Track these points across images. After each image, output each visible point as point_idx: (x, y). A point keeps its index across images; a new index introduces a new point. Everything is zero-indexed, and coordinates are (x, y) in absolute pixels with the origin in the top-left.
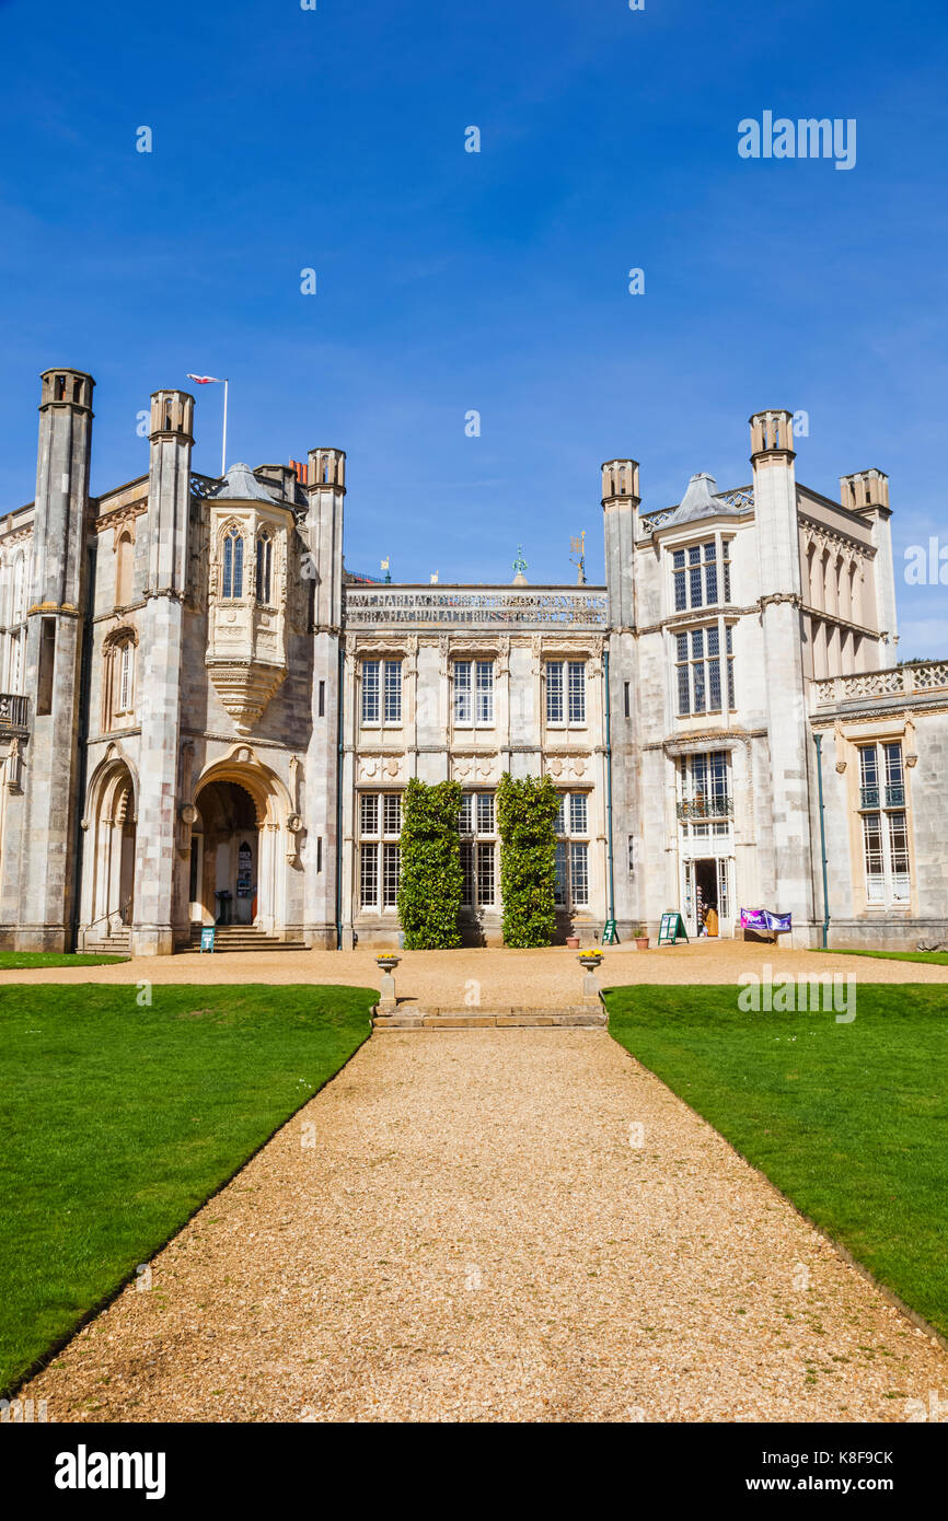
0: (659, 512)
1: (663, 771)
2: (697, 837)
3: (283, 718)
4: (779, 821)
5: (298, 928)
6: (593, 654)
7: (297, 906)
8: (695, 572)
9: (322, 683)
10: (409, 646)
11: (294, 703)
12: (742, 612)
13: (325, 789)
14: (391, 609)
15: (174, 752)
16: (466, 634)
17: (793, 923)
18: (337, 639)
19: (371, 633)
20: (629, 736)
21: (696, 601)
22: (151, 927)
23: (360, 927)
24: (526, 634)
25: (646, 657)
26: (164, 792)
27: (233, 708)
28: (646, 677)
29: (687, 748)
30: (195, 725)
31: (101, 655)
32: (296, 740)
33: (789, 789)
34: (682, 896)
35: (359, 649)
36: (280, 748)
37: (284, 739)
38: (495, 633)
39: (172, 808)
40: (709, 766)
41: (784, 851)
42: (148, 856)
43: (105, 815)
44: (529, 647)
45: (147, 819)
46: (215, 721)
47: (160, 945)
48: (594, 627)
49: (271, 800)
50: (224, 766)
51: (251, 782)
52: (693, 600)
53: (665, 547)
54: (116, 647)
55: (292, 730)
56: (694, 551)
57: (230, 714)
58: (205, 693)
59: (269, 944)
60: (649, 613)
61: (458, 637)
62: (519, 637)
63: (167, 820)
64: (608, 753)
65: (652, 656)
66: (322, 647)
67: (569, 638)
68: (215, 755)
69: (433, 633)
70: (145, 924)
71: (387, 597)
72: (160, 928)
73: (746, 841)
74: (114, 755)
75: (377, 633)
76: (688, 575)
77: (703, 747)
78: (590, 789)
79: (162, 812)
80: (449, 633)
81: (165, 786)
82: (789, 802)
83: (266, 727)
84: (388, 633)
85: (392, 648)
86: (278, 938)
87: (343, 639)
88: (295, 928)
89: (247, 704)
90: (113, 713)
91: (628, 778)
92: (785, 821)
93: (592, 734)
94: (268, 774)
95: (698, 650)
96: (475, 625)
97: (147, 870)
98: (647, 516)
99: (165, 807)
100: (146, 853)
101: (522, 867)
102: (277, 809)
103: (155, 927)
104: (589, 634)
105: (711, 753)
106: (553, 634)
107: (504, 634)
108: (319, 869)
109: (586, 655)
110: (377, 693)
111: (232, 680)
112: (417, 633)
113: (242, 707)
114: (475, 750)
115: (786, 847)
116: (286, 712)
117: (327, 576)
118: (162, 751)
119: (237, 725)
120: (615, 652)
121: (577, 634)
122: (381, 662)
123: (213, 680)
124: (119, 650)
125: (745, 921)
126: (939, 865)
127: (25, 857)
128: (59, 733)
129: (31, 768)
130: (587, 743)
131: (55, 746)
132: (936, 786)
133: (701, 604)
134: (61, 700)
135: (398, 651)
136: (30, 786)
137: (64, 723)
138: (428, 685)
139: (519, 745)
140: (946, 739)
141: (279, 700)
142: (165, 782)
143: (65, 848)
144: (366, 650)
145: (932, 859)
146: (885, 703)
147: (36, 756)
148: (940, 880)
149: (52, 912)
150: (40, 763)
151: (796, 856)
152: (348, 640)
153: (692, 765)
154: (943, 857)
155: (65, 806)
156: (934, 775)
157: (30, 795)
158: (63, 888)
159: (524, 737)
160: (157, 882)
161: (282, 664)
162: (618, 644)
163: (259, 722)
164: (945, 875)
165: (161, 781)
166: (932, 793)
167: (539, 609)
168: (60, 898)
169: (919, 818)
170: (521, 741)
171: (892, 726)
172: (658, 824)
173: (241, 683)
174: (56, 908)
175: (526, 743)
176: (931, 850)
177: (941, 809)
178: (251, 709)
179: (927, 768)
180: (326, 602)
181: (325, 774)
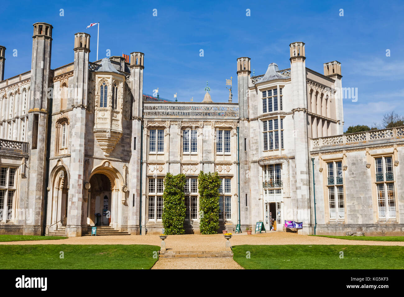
0: (257, 77)
1: (258, 171)
2: (270, 195)
3: (121, 151)
4: (298, 189)
6: (233, 128)
7: (125, 219)
8: (270, 99)
9: (135, 138)
10: (167, 124)
11: (125, 145)
12: (286, 114)
13: (136, 177)
14: (160, 111)
15: (83, 163)
16: (187, 120)
17: (303, 226)
18: (140, 122)
19: (153, 120)
20: (246, 158)
21: (270, 110)
22: (74, 226)
23: (148, 227)
24: (209, 120)
25: (252, 129)
26: (79, 178)
27: (103, 147)
28: (253, 136)
29: (267, 163)
30: (90, 153)
31: (55, 127)
32: (126, 158)
33: (302, 178)
34: (264, 216)
35: (148, 125)
36: (120, 161)
37: (121, 158)
38: (198, 120)
39: (82, 184)
40: (274, 169)
41: (300, 200)
42: (73, 201)
43: (56, 186)
44: (210, 125)
45: (72, 187)
46: (97, 152)
47: (77, 233)
48: (234, 118)
49: (116, 181)
50: (100, 168)
51: (109, 174)
52: (269, 109)
53: (259, 90)
54: (61, 125)
55: (124, 155)
56: (270, 91)
57: (102, 149)
58: (93, 142)
60: (254, 113)
61: (185, 121)
62: (207, 121)
63: (80, 188)
64: (238, 164)
65: (255, 129)
66: (135, 124)
67: (225, 122)
68: (96, 164)
69: (176, 120)
70: (72, 225)
71: (159, 107)
72: (77, 227)
73: (287, 196)
74: (60, 164)
75: (155, 120)
76: (267, 100)
77: (272, 162)
78: (232, 177)
79: (78, 185)
80: (181, 120)
81: (80, 176)
82: (302, 182)
83: (115, 154)
84: (159, 120)
85: (161, 125)
86: (118, 231)
87: (143, 122)
88: (125, 227)
89: (108, 146)
90: (59, 149)
91: (246, 173)
92: (300, 189)
93: (233, 157)
94: (116, 171)
95: (271, 127)
96: (191, 117)
97: (73, 206)
98: (253, 78)
99: (79, 183)
100: (72, 199)
101: (207, 205)
102: (118, 184)
103: (75, 226)
104: (232, 121)
105: (275, 164)
106: (219, 120)
107: (201, 120)
108: (134, 206)
109: (231, 128)
110: (155, 141)
111: (103, 137)
112: (170, 120)
113: (106, 147)
114: (190, 162)
115: (301, 198)
116: (122, 148)
117: (137, 99)
118: (79, 163)
119: (105, 153)
120: (241, 127)
121: (227, 120)
122: (157, 130)
123: (96, 137)
124: (61, 126)
125: (286, 225)
126: (354, 205)
127: (27, 201)
128: (40, 156)
129: (29, 169)
130: (231, 160)
131: (38, 160)
132: (354, 177)
133: (272, 111)
134: (40, 144)
135: (163, 126)
136: (29, 175)
137: (42, 152)
138: (173, 139)
139: (206, 160)
140: (357, 161)
141: (119, 144)
142: (80, 174)
143: (41, 197)
144: (151, 126)
145: (352, 203)
146: (337, 147)
147: (31, 164)
148: (355, 211)
149: (36, 221)
150: (33, 167)
151: (304, 202)
152: (145, 122)
153: (269, 169)
154: (356, 203)
155: (42, 182)
156: (353, 173)
157: (29, 178)
158: (41, 212)
159: (209, 158)
160: (76, 210)
161: (121, 131)
162: (242, 124)
163: (113, 152)
164: (357, 209)
165: (78, 174)
166: (352, 180)
167: (214, 111)
168: (39, 216)
169: (348, 188)
170: (207, 159)
171: (339, 155)
172: (256, 190)
173: (106, 138)
174: (38, 220)
175: (209, 160)
176: (352, 200)
177: (355, 185)
178: (110, 147)
179: (350, 171)
180: (137, 109)
181: (136, 171)
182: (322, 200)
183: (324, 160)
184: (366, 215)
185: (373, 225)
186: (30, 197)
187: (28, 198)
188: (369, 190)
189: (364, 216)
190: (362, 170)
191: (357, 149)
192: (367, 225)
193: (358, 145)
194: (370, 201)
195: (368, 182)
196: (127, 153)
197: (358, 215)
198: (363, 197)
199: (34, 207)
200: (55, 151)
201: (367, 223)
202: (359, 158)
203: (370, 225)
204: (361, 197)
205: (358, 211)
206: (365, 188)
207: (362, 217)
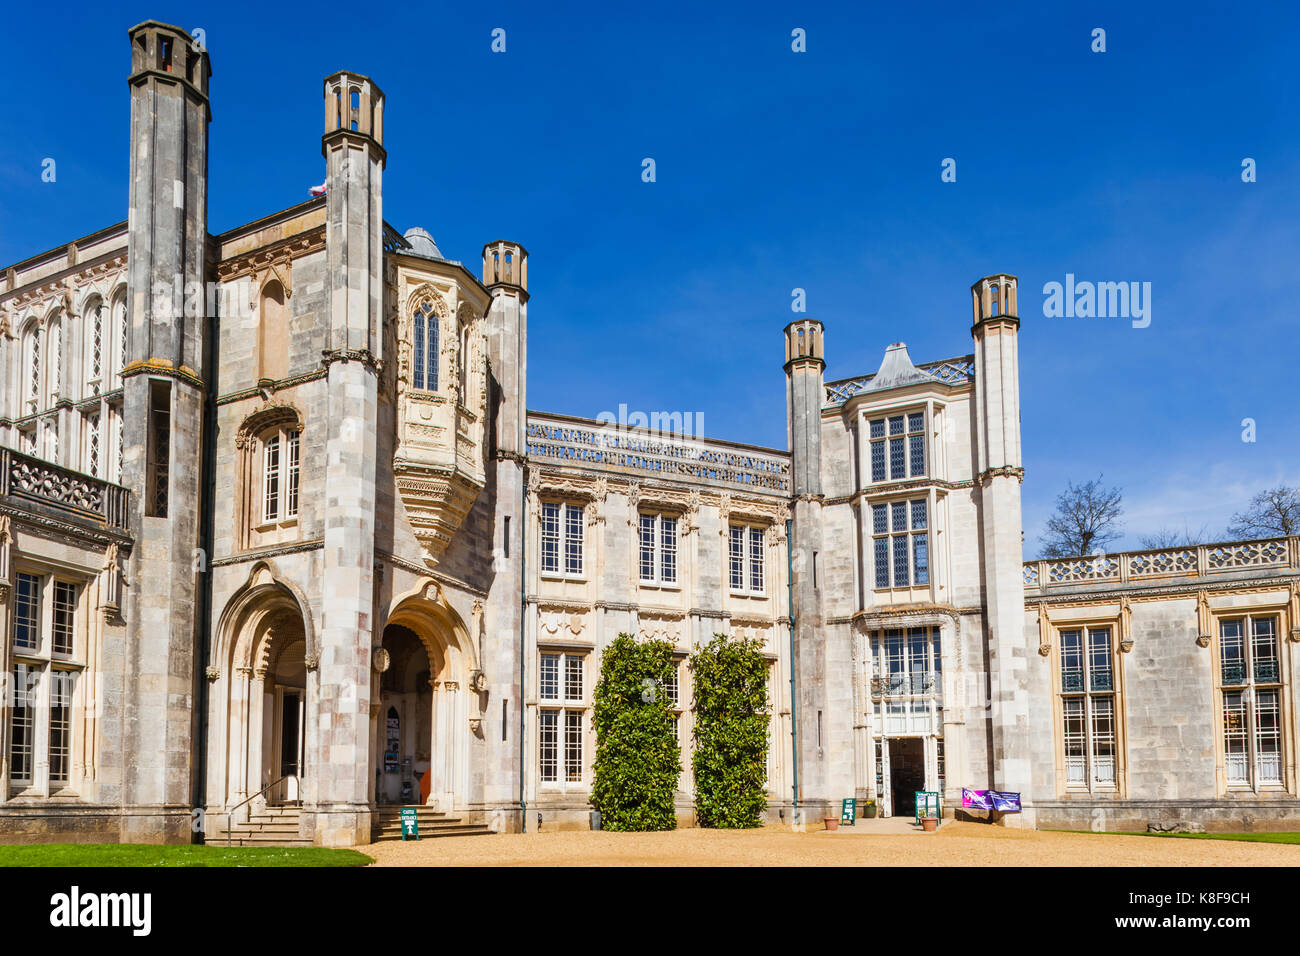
0: (848, 381)
1: (853, 646)
2: (892, 715)
3: (466, 555)
4: (1005, 699)
5: (479, 807)
6: (777, 521)
7: (479, 781)
8: (898, 445)
9: (507, 519)
10: (598, 489)
11: (477, 538)
12: (952, 486)
13: (511, 644)
14: (577, 445)
15: (371, 573)
16: (656, 483)
17: (1022, 804)
18: (521, 470)
19: (557, 470)
20: (818, 608)
21: (898, 471)
22: (346, 807)
23: (545, 806)
24: (715, 492)
25: (831, 529)
26: (361, 625)
27: (423, 531)
28: (832, 548)
29: (890, 622)
30: (385, 547)
31: (233, 444)
32: (479, 580)
33: (1016, 668)
34: (875, 780)
35: (542, 486)
36: (464, 589)
37: (468, 580)
38: (686, 486)
39: (369, 648)
40: (906, 642)
41: (1011, 730)
42: (341, 710)
43: (240, 660)
44: (716, 505)
45: (336, 660)
46: (403, 544)
47: (359, 831)
48: (777, 492)
49: (451, 652)
50: (412, 603)
51: (431, 627)
53: (864, 414)
54: (257, 439)
55: (474, 571)
56: (897, 421)
57: (419, 538)
58: (392, 507)
59: (454, 829)
60: (836, 484)
61: (648, 486)
62: (708, 494)
63: (363, 663)
64: (793, 624)
65: (838, 527)
66: (507, 476)
67: (756, 501)
68: (404, 587)
69: (623, 478)
70: (337, 803)
71: (573, 431)
72: (358, 809)
73: (956, 721)
74: (265, 578)
75: (563, 470)
76: (888, 445)
77: (909, 621)
78: (772, 661)
79: (358, 651)
80: (639, 480)
81: (362, 616)
82: (1017, 681)
83: (451, 562)
84: (575, 472)
85: (578, 490)
86: (459, 820)
87: (526, 473)
88: (478, 808)
89: (441, 526)
90: (253, 526)
91: (817, 651)
92: (1013, 699)
93: (776, 604)
94: (454, 619)
95: (900, 522)
96: (664, 475)
97: (339, 730)
98: (833, 384)
99: (362, 646)
100: (337, 705)
101: (739, 739)
102: (456, 665)
103: (351, 807)
104: (774, 499)
105: (909, 629)
106: (742, 495)
107: (695, 488)
108: (504, 738)
109: (770, 521)
110: (557, 540)
111: (426, 493)
112: (606, 476)
113: (434, 531)
114: (662, 611)
115: (1013, 727)
116: (469, 548)
117: (513, 395)
118: (358, 569)
119: (425, 554)
120: (803, 520)
121: (764, 498)
122: (564, 506)
123: (402, 491)
124: (260, 444)
125: (968, 801)
126: (1154, 749)
127: (132, 713)
128: (180, 544)
129: (138, 589)
130: (768, 613)
131: (174, 560)
132: (1154, 672)
133: (904, 476)
134: (181, 499)
135: (585, 493)
136: (137, 614)
137: (186, 531)
138: (615, 534)
139: (706, 609)
140: (1166, 626)
141: (463, 532)
142: (362, 611)
143: (189, 702)
144: (550, 489)
145: (1147, 742)
146: (1099, 587)
147: (145, 573)
148: (1155, 763)
149: (174, 789)
150: (152, 582)
151: (1023, 735)
152: (532, 475)
153: (886, 641)
154: (1159, 741)
155: (189, 645)
156: (1152, 661)
157: (137, 626)
158: (188, 756)
159: (712, 601)
160: (354, 746)
161: (482, 482)
162: (806, 512)
163: (446, 553)
164: (1160, 759)
165: (358, 610)
166: (1148, 678)
167: (726, 467)
168: (184, 770)
169: (1134, 703)
170: (709, 605)
171: (1107, 610)
172: (845, 700)
173: (438, 499)
174: (179, 784)
175: (713, 608)
176: (1146, 734)
177: (1158, 693)
178: (443, 535)
179: (1143, 653)
180: (512, 425)
181: (511, 625)
182: (1046, 733)
183: (1053, 624)
184: (1190, 777)
185: (1213, 803)
186: (143, 697)
187: (135, 701)
188: (1202, 707)
189: (1184, 777)
190: (1182, 652)
191: (1168, 593)
192: (1193, 801)
193: (1170, 582)
194: (1206, 739)
195: (1202, 686)
196: (483, 568)
197: (1166, 775)
198: (1183, 727)
199: (164, 737)
200: (235, 533)
201: (1194, 797)
202: (1174, 620)
203: (1204, 801)
204: (1176, 727)
205: (1165, 765)
206: (1191, 702)
207: (1179, 781)
